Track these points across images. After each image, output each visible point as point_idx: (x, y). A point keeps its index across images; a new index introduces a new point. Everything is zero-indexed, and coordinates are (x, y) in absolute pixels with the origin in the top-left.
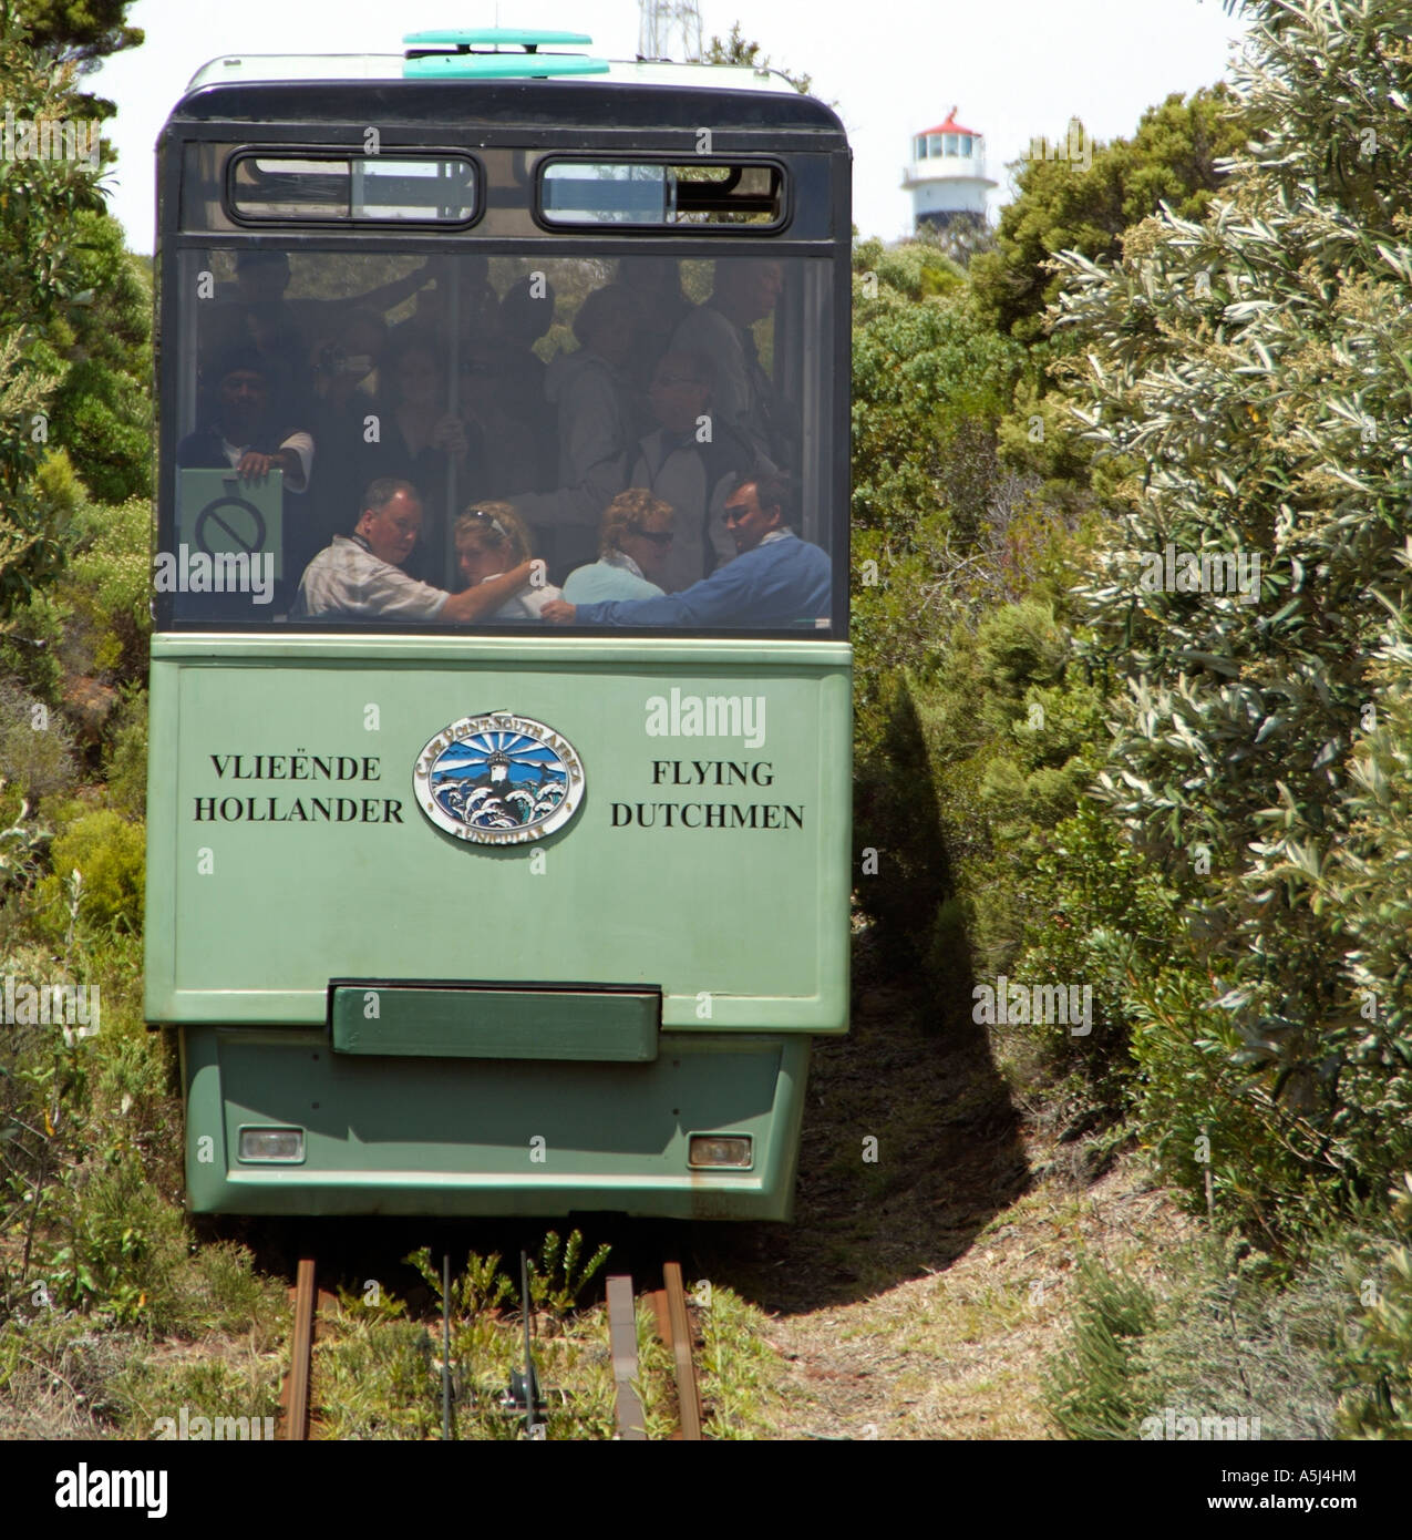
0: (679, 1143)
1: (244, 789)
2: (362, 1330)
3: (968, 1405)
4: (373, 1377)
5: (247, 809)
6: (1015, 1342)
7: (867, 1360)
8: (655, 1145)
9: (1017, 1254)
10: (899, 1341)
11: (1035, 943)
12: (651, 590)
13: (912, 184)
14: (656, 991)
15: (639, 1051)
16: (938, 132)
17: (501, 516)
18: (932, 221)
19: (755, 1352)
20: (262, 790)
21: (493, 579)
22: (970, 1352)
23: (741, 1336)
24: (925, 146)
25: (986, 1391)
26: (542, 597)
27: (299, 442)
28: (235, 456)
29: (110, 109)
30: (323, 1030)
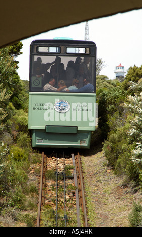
0: (79, 141)
1: (38, 107)
2: (46, 210)
3: (119, 220)
4: (47, 216)
5: (38, 109)
6: (125, 212)
7: (107, 214)
8: (77, 141)
9: (126, 202)
10: (111, 212)
11: (128, 164)
12: (77, 89)
13: (115, 72)
14: (77, 127)
15: (75, 132)
16: (119, 66)
17: (63, 82)
18: (118, 77)
19: (94, 213)
20: (39, 107)
21: (62, 87)
22: (120, 213)
23: (92, 211)
24: (117, 68)
25: (122, 218)
26: (66, 89)
27: (43, 74)
28: (37, 76)
29: (18, 62)
30: (45, 130)
